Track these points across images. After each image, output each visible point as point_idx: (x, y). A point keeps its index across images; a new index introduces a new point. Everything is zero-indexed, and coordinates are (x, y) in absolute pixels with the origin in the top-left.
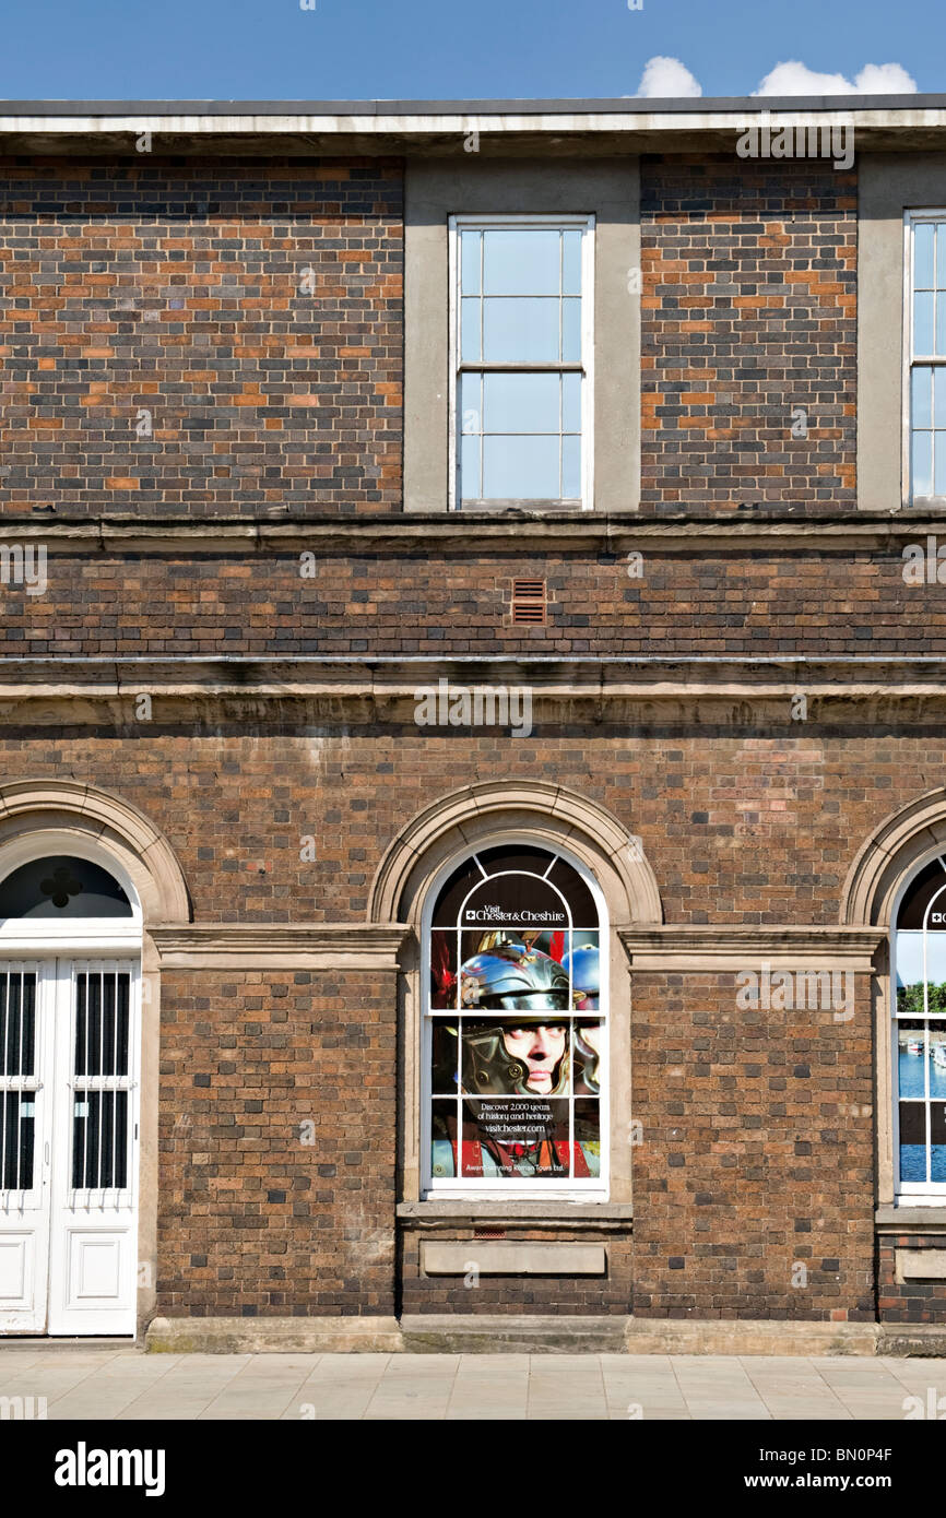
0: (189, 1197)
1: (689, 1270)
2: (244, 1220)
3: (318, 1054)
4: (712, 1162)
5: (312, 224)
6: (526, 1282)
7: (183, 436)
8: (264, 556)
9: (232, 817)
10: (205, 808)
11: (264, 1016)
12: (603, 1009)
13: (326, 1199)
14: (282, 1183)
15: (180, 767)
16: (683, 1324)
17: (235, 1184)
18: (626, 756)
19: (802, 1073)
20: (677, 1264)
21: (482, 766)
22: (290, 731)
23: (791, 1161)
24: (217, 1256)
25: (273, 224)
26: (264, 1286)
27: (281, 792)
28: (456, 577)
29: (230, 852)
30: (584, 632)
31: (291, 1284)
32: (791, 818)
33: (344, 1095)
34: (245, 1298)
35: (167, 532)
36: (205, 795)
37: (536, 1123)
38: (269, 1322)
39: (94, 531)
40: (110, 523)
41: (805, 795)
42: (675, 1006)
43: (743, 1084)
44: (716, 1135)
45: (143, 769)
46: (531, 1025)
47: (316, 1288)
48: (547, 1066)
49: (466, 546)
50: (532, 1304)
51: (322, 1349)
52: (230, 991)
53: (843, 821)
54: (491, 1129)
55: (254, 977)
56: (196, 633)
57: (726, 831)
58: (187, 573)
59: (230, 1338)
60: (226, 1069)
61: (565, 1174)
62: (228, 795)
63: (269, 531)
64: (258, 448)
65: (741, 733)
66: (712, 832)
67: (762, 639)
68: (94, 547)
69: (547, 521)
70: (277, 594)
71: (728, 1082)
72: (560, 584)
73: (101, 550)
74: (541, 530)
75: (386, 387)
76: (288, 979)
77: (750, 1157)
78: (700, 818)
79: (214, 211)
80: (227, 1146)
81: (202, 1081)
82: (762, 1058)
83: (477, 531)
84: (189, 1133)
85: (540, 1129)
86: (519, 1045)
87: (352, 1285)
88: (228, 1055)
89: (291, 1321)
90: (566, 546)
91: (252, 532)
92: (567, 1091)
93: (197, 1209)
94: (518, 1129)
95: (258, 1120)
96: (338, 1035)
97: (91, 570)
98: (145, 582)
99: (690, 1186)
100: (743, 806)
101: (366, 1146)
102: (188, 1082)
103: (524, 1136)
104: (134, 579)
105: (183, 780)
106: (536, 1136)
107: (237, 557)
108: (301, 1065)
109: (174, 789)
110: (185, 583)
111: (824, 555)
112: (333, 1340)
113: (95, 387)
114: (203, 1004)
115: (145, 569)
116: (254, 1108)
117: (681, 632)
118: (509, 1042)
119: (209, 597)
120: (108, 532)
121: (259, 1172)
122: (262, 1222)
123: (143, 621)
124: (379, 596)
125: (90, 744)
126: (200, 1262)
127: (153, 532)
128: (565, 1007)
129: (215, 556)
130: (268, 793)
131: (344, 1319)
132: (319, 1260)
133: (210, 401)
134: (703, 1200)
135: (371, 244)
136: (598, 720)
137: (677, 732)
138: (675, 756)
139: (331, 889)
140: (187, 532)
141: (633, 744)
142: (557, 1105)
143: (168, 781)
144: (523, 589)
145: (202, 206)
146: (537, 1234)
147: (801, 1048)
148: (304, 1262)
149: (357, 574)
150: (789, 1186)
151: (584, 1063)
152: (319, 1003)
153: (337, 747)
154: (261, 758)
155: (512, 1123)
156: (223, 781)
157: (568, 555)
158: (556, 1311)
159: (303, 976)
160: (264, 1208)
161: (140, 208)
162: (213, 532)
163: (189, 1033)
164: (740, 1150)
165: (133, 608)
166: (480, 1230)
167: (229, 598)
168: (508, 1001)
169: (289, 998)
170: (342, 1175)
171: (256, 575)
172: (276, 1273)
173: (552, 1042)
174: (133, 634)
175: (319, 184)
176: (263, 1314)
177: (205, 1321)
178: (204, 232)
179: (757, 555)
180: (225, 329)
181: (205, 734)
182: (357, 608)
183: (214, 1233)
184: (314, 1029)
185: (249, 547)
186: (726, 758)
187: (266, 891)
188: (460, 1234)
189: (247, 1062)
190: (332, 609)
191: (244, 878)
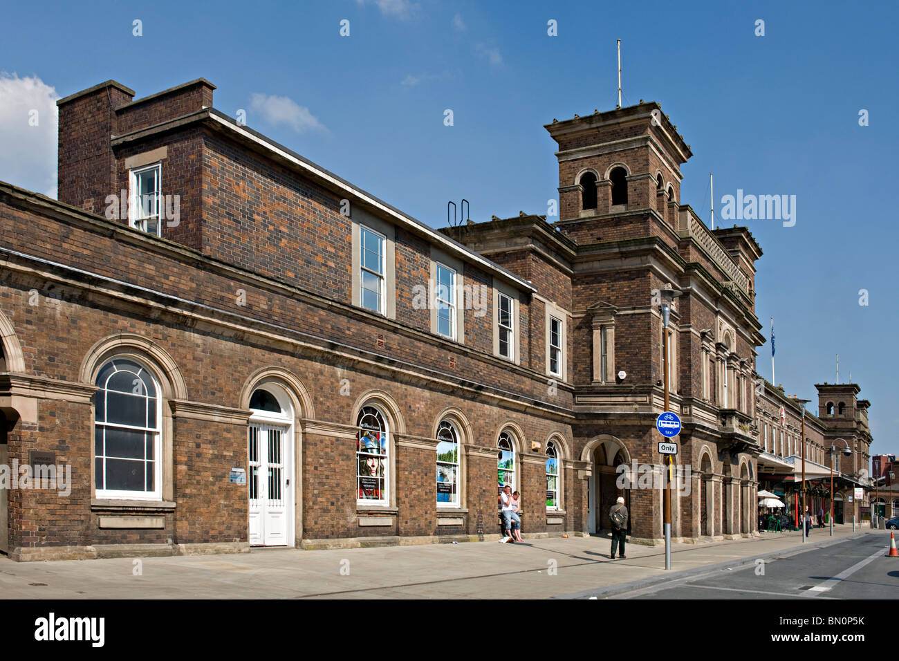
0: (313, 503)
1: (409, 524)
2: (326, 511)
3: (340, 462)
4: (412, 496)
5: (333, 212)
6: (380, 528)
7: (304, 265)
8: (329, 310)
9: (322, 388)
10: (315, 384)
11: (329, 450)
12: (387, 454)
13: (343, 505)
14: (334, 500)
15: (310, 370)
16: (408, 538)
17: (324, 500)
18: (398, 388)
19: (426, 475)
20: (406, 523)
21: (372, 385)
22: (334, 365)
23: (425, 497)
24: (320, 522)
25: (325, 208)
26: (330, 529)
27: (332, 383)
28: (368, 329)
29: (321, 399)
30: (391, 352)
31: (336, 529)
32: (424, 410)
33: (346, 475)
34: (326, 534)
35: (311, 297)
36: (316, 380)
37: (373, 484)
38: (332, 540)
39: (294, 290)
40: (299, 289)
41: (427, 404)
42: (406, 456)
43: (417, 477)
44: (413, 489)
45: (301, 368)
46: (372, 457)
47: (341, 530)
48: (374, 469)
49: (371, 322)
50: (379, 534)
51: (344, 548)
52: (322, 442)
53: (432, 412)
54: (365, 486)
55: (327, 438)
56: (314, 329)
57: (414, 411)
58: (312, 310)
59: (325, 545)
60: (321, 465)
61: (378, 499)
62: (321, 381)
63: (334, 304)
64: (322, 275)
65: (417, 386)
66: (412, 411)
67: (419, 363)
68: (290, 295)
69: (389, 320)
70: (331, 322)
71: (415, 476)
72: (386, 337)
73: (292, 296)
74: (386, 322)
75: (348, 267)
76: (334, 439)
77: (418, 495)
78: (410, 407)
79: (311, 197)
80: (322, 488)
81: (316, 468)
82: (420, 471)
83: (375, 318)
84: (313, 484)
85: (373, 486)
86: (370, 463)
87: (348, 529)
88: (322, 461)
89: (336, 540)
90: (388, 327)
91: (330, 303)
92: (379, 477)
93: (316, 507)
94: (370, 486)
95: (328, 481)
96: (345, 457)
97: (289, 301)
98: (302, 309)
99: (409, 503)
100: (418, 405)
101: (351, 490)
102: (313, 468)
103: (370, 488)
104: (300, 307)
105: (310, 374)
106: (373, 488)
107: (323, 308)
108: (337, 465)
109: (309, 377)
110: (311, 313)
111: (430, 344)
112: (347, 545)
113: (283, 240)
114: (316, 445)
115: (302, 305)
116: (327, 477)
117: (407, 357)
118: (368, 462)
119: (316, 318)
120: (298, 292)
121: (329, 496)
122: (329, 511)
123: (301, 321)
124: (352, 330)
125: (288, 358)
126: (316, 523)
127: (309, 296)
128: (379, 453)
129: (318, 307)
130: (329, 382)
131: (348, 539)
132: (341, 522)
133: (311, 256)
134: (411, 506)
135: (345, 224)
136: (394, 377)
137: (406, 383)
138: (406, 389)
139: (343, 414)
140: (316, 298)
141: (399, 385)
142: (377, 479)
143: (307, 374)
144: (380, 337)
145: (309, 194)
146: (379, 515)
147: (426, 468)
148: (338, 523)
149: (349, 322)
150: (424, 503)
151: (382, 468)
152: (341, 447)
153: (344, 372)
154: (328, 372)
155: (369, 484)
156: (319, 377)
157: (388, 330)
158: (383, 535)
159: (338, 439)
160: (330, 507)
161: (295, 188)
162: (322, 300)
163: (313, 453)
164: (417, 494)
165: (299, 317)
166: (369, 514)
167: (321, 320)
168: (369, 450)
169: (335, 445)
170: (346, 498)
171: (327, 315)
172: (333, 526)
173: (376, 462)
174: (298, 326)
175: (334, 200)
176: (331, 538)
177: (318, 540)
178: (309, 202)
179: (420, 341)
180: (314, 235)
181: (316, 361)
182: (347, 332)
183: (319, 514)
184: (340, 455)
185: (326, 306)
186: (414, 392)
187: (329, 412)
188: (365, 515)
189: (326, 464)
190: (343, 331)
191: (324, 408)
